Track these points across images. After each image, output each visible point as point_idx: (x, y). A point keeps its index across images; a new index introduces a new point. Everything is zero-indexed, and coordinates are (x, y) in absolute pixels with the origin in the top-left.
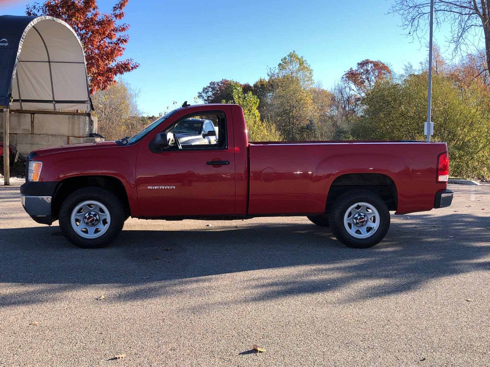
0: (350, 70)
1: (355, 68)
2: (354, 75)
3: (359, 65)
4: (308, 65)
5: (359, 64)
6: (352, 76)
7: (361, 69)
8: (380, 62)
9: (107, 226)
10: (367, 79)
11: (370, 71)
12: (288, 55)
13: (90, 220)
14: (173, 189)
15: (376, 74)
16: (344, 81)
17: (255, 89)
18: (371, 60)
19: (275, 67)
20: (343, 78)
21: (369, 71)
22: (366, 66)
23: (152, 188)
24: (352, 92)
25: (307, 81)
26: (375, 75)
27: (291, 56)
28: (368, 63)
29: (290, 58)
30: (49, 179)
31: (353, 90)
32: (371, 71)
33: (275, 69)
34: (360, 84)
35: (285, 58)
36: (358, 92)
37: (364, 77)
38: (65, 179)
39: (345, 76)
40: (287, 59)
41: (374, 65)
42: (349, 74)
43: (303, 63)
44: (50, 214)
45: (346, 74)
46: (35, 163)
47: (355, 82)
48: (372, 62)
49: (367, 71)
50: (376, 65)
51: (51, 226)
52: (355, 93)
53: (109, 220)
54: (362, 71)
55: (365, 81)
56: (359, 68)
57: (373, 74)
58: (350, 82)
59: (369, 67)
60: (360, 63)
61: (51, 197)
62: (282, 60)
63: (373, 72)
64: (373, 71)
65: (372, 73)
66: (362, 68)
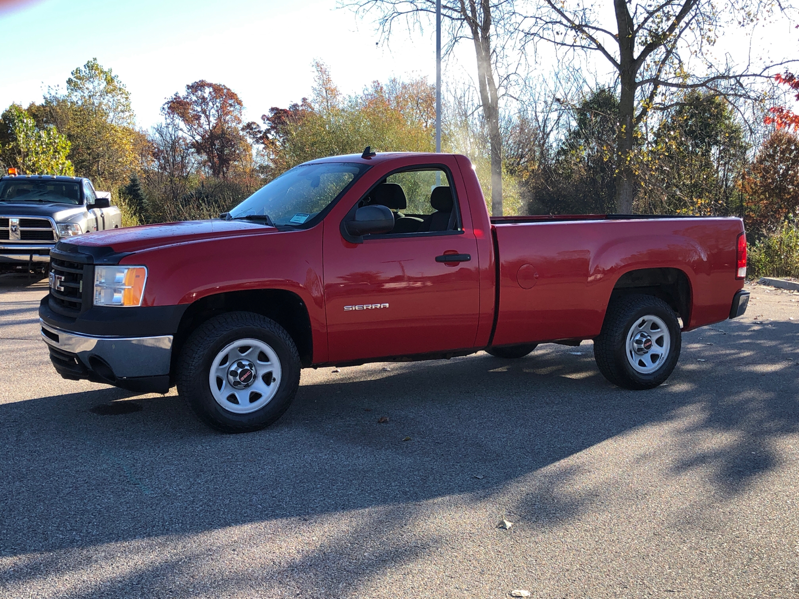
0: (174, 97)
1: (183, 93)
2: (182, 105)
3: (188, 89)
4: (121, 84)
5: (189, 87)
6: (177, 106)
7: (191, 95)
8: (224, 86)
9: (274, 386)
10: (204, 112)
11: (208, 100)
12: (85, 66)
13: (245, 376)
14: (385, 308)
15: (217, 104)
16: (166, 114)
17: (5, 123)
18: (209, 81)
19: (58, 86)
20: (163, 108)
21: (207, 98)
22: (201, 91)
23: (351, 309)
24: (180, 134)
25: (123, 112)
26: (217, 106)
27: (91, 66)
28: (204, 85)
29: (89, 70)
30: (168, 299)
31: (181, 130)
32: (210, 100)
33: (57, 88)
34: (192, 120)
35: (78, 71)
36: (189, 133)
37: (199, 109)
38: (201, 299)
39: (166, 105)
40: (83, 72)
41: (214, 90)
42: (174, 103)
43: (112, 79)
44: (168, 372)
45: (168, 103)
46: (129, 268)
47: (184, 116)
48: (210, 85)
49: (204, 99)
50: (218, 90)
51: (167, 395)
52: (185, 135)
53: (277, 374)
54: (194, 98)
55: (201, 116)
56: (189, 94)
57: (213, 105)
58: (176, 116)
59: (205, 93)
60: (190, 85)
61: (171, 337)
62: (72, 73)
63: (213, 102)
64: (213, 99)
65: (211, 104)
66: (193, 94)
